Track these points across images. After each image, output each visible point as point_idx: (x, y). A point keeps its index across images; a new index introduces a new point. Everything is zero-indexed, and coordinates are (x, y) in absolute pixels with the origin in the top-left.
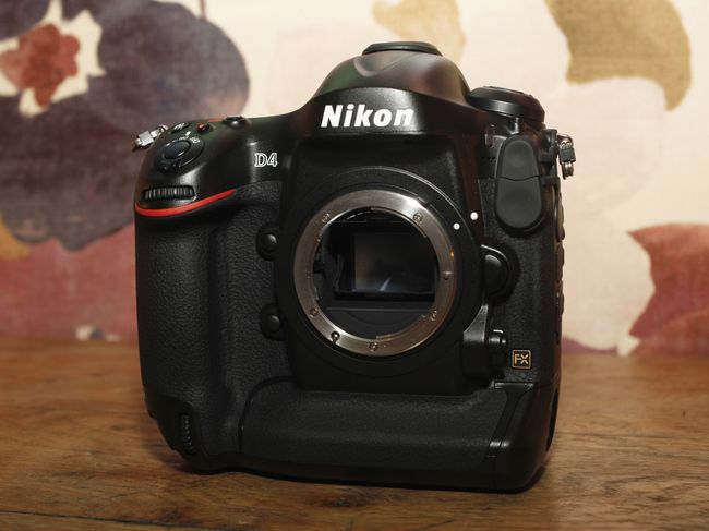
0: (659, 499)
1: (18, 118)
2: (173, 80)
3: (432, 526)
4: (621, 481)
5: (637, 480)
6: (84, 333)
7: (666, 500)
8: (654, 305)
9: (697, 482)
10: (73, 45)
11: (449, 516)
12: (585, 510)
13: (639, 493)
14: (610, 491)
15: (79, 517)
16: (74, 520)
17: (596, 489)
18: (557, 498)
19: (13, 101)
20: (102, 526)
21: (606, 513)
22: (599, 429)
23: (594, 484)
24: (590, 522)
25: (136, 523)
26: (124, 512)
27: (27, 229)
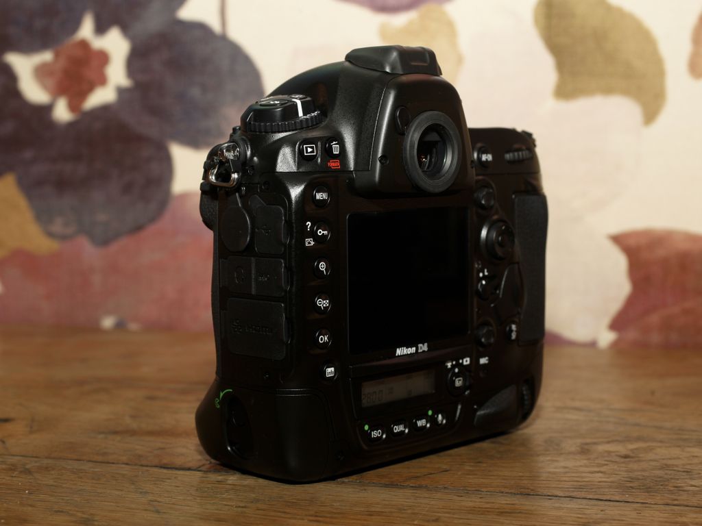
0: (626, 457)
1: (50, 125)
2: (195, 92)
3: (431, 474)
4: (595, 443)
5: (608, 442)
6: (108, 322)
7: (632, 457)
8: (630, 302)
9: (659, 444)
10: (103, 58)
11: (445, 467)
12: (562, 464)
13: (609, 452)
14: (584, 451)
15: (127, 464)
16: (123, 466)
17: (573, 449)
18: (538, 455)
19: (47, 109)
20: (148, 470)
21: (581, 466)
22: (577, 404)
23: (571, 445)
24: (566, 473)
25: (176, 469)
26: (165, 461)
27: (58, 226)
